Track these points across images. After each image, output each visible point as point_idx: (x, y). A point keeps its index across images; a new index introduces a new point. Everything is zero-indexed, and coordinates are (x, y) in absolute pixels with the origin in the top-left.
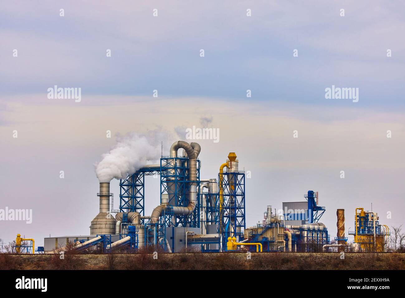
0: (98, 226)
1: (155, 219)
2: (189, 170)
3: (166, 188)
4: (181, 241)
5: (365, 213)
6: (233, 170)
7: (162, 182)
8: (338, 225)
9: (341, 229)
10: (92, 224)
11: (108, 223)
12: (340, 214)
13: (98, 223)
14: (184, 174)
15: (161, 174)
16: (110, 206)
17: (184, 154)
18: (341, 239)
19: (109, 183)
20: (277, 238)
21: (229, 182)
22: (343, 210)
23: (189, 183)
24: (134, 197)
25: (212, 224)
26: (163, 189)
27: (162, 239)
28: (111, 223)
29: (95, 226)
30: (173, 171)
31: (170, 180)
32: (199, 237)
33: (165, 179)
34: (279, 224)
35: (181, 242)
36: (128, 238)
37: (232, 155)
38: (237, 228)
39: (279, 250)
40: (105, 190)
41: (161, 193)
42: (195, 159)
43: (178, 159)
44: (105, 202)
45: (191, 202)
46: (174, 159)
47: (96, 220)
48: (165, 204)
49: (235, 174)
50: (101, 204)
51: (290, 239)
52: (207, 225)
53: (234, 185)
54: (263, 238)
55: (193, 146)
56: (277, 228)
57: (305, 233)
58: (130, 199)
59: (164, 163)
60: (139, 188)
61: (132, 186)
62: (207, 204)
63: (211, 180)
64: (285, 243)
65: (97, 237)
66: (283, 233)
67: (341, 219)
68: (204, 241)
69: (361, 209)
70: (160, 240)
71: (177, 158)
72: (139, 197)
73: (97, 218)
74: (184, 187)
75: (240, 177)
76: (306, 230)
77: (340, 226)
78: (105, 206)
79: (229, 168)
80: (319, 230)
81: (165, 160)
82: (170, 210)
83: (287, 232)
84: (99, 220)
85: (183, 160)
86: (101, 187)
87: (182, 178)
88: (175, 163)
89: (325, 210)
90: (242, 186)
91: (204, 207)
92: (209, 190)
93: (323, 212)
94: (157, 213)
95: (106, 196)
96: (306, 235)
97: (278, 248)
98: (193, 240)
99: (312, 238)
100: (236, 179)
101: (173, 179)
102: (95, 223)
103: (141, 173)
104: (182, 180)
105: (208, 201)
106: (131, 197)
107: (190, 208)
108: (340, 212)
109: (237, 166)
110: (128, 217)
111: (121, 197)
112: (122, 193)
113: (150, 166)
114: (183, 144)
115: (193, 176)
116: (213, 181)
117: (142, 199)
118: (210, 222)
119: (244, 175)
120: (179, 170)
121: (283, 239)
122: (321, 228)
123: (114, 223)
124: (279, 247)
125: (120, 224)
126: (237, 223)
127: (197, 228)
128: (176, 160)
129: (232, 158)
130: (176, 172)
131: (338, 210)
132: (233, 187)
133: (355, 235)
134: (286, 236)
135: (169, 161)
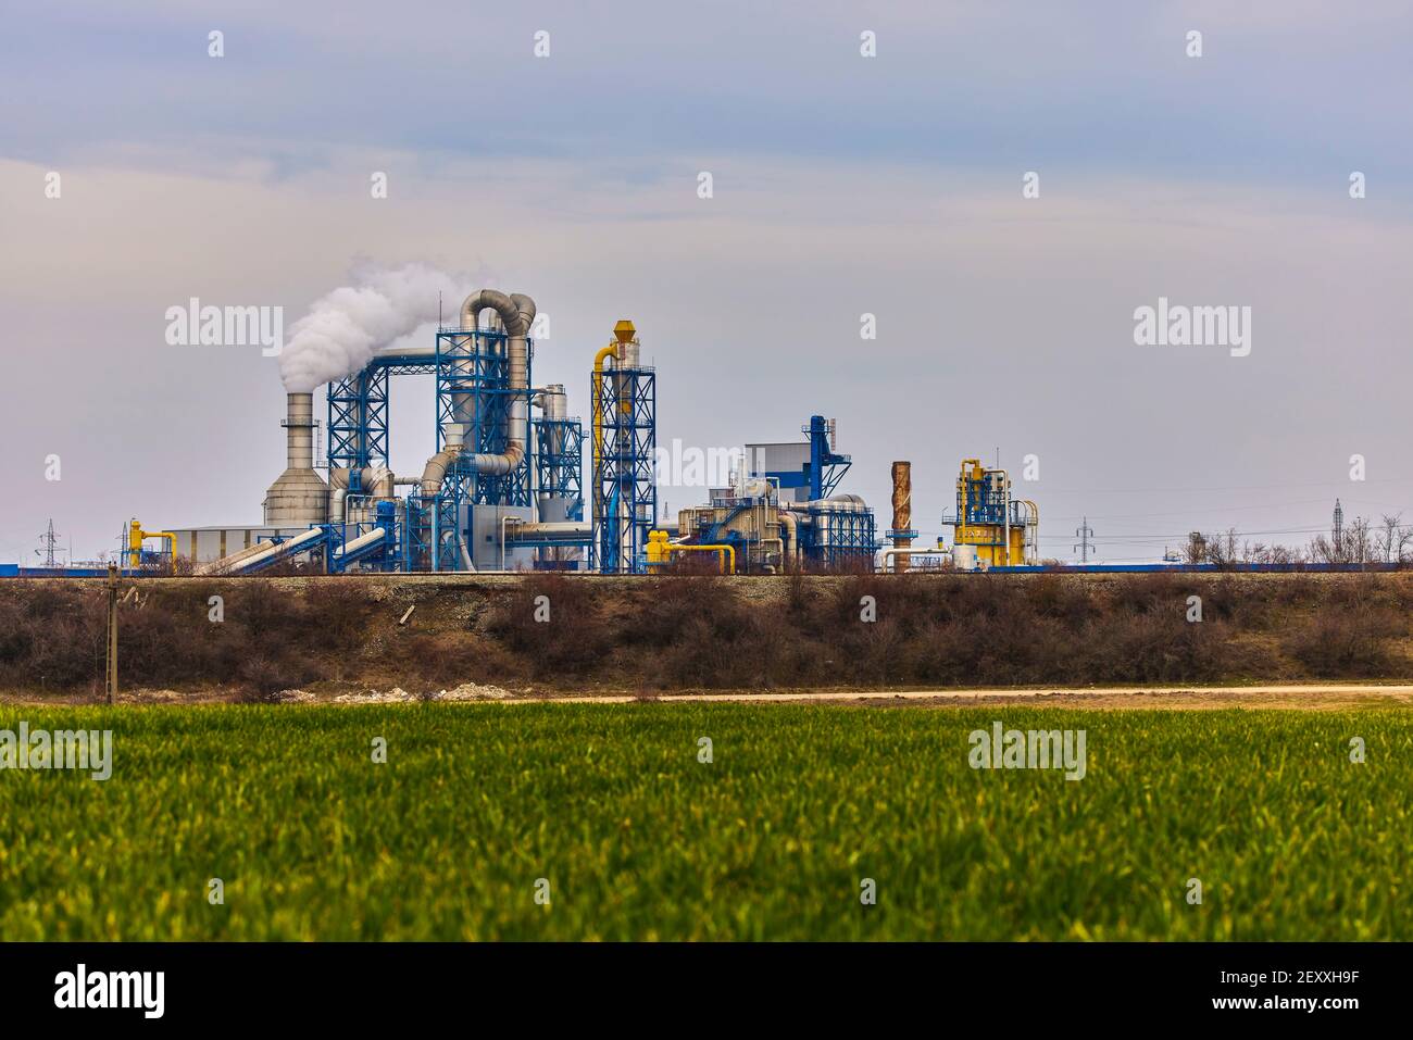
0: (285, 502)
1: (434, 485)
2: (506, 362)
3: (451, 409)
4: (489, 538)
5: (983, 472)
6: (627, 364)
7: (440, 393)
8: (894, 502)
9: (902, 510)
10: (271, 498)
11: (311, 494)
12: (901, 475)
13: (285, 494)
14: (495, 374)
15: (437, 370)
16: (314, 451)
17: (493, 322)
18: (902, 534)
19: (311, 395)
20: (763, 530)
21: (617, 394)
22: (908, 464)
23: (508, 395)
24: (363, 431)
25: (551, 497)
26: (443, 409)
27: (449, 534)
28: (318, 494)
29: (279, 502)
30: (468, 367)
31: (461, 388)
32: (535, 530)
33: (448, 385)
34: (768, 498)
35: (489, 543)
36: (379, 532)
37: (624, 328)
38: (638, 509)
39: (768, 561)
40: (300, 411)
41: (439, 421)
42: (523, 337)
43: (483, 334)
44: (300, 441)
45: (514, 444)
46: (473, 335)
47: (280, 487)
48: (456, 448)
49: (633, 375)
50: (291, 446)
51: (794, 535)
52: (540, 500)
53: (630, 401)
54: (730, 533)
55: (517, 301)
56: (764, 509)
57: (824, 521)
58: (353, 434)
59: (445, 343)
60: (375, 406)
61: (358, 401)
62: (541, 448)
63: (550, 387)
64: (782, 546)
65: (311, 529)
66: (775, 522)
67: (903, 485)
68: (546, 541)
69: (974, 462)
70: (446, 537)
71: (478, 334)
72: (374, 430)
73: (283, 480)
74: (496, 406)
75: (643, 381)
76: (827, 514)
77: (901, 504)
78: (300, 453)
79: (617, 359)
80: (855, 514)
81: (449, 339)
82: (468, 462)
83: (785, 517)
84: (288, 487)
85: (493, 338)
86: (291, 404)
87: (490, 384)
88: (474, 346)
89: (850, 464)
90: (650, 404)
91: (535, 456)
92: (545, 414)
93: (846, 469)
94: (438, 471)
95: (304, 426)
96: (825, 526)
97: (765, 558)
98: (518, 537)
99: (841, 534)
100: (635, 385)
101: (469, 384)
102: (278, 494)
103: (382, 369)
104: (490, 387)
105: (544, 439)
106: (357, 431)
107: (511, 457)
108: (901, 469)
109: (636, 353)
110: (362, 480)
111: (332, 429)
112: (334, 421)
113: (406, 353)
114: (495, 299)
115: (517, 377)
116: (556, 390)
117: (382, 435)
118: (548, 491)
119: (653, 376)
120: (483, 363)
121: (775, 534)
122: (858, 507)
123: (327, 496)
124: (768, 555)
125: (344, 498)
126: (637, 494)
127: (524, 508)
128: (477, 339)
129: (625, 334)
130: (477, 368)
131: (894, 463)
132: (626, 407)
133: (957, 526)
134: (783, 529)
135: (458, 341)
